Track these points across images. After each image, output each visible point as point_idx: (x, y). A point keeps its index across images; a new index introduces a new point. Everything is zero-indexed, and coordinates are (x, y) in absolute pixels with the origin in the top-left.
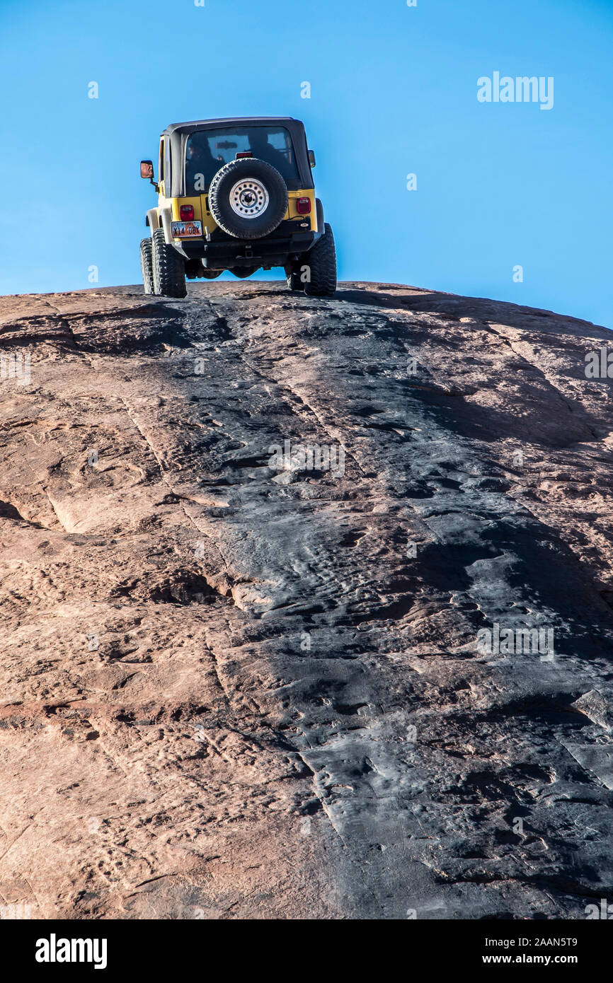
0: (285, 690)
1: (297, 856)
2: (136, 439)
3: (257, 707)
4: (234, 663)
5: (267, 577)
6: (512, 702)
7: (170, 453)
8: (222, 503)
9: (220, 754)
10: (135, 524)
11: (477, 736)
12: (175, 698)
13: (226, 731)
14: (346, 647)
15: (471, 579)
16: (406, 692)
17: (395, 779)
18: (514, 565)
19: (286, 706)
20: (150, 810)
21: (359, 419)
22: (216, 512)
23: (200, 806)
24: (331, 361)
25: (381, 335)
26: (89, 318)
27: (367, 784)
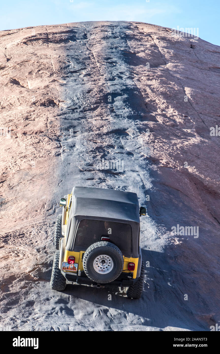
0: (61, 128)
1: (51, 166)
2: (50, 66)
3: (54, 131)
4: (52, 121)
5: (67, 101)
6: (112, 131)
7: (57, 69)
8: (65, 82)
9: (43, 142)
10: (43, 87)
11: (102, 138)
12: (37, 129)
13: (46, 137)
14: (79, 118)
15: (115, 101)
16: (89, 128)
17: (79, 148)
18: (126, 98)
19: (61, 131)
20: (23, 155)
21: (105, 61)
22: (62, 84)
23: (34, 154)
24: (107, 45)
25: (122, 38)
26: (54, 34)
27: (73, 150)
